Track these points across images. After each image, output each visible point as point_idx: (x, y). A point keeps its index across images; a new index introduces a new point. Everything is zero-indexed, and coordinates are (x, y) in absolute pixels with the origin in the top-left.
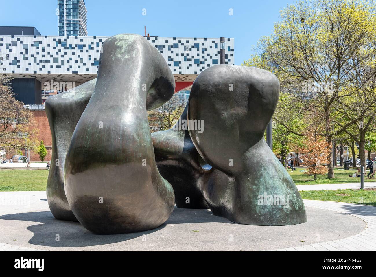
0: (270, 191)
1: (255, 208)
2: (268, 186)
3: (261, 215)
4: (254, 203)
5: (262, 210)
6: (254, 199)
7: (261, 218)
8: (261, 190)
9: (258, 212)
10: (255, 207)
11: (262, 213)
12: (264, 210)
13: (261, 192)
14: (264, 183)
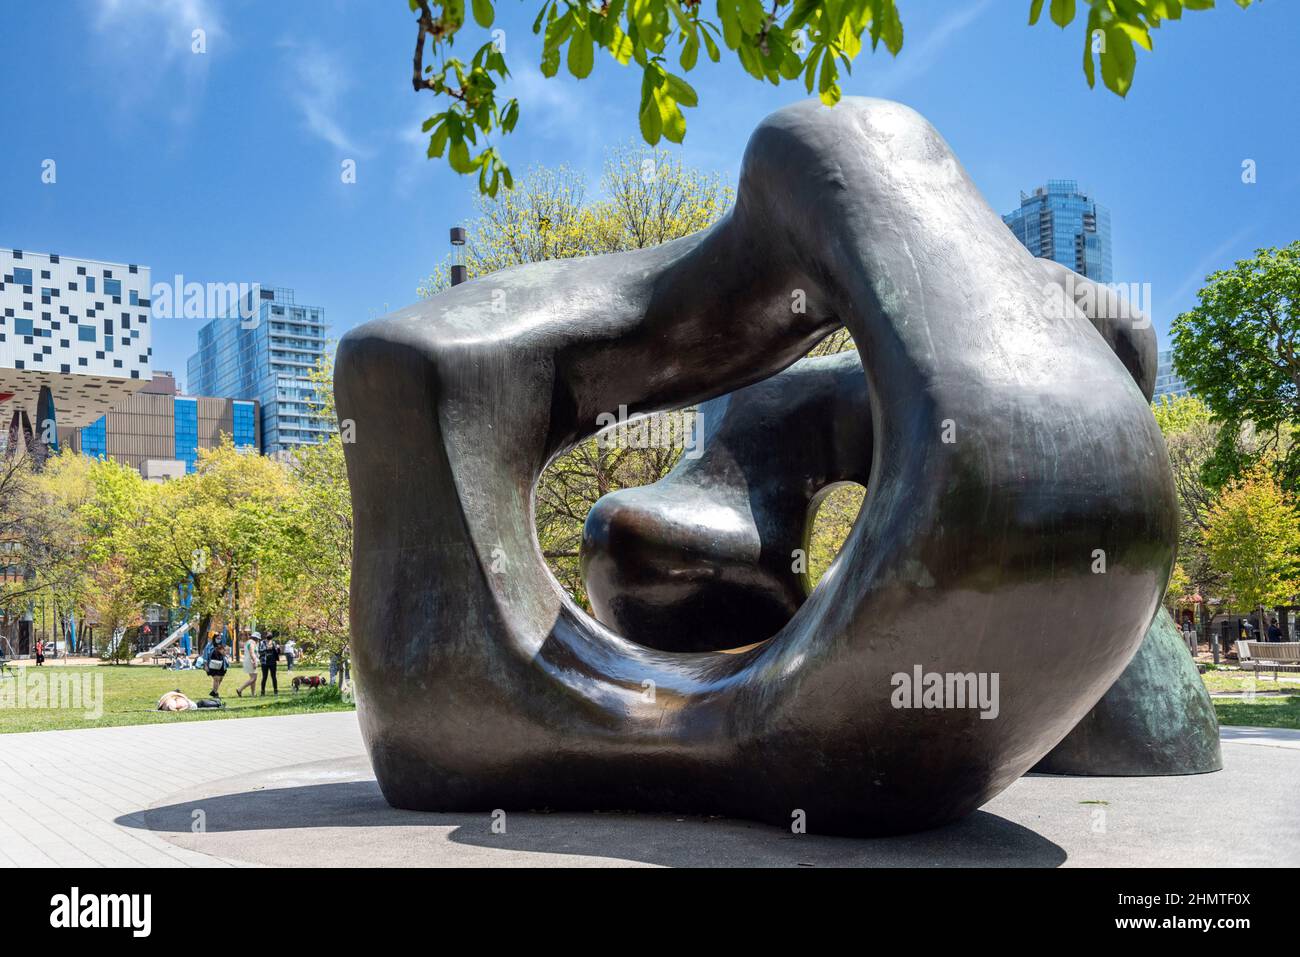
0: (1171, 667)
1: (1145, 722)
2: (1163, 652)
3: (1166, 743)
4: (1139, 707)
5: (1165, 727)
6: (1136, 693)
7: (1168, 752)
8: (1149, 665)
9: (1155, 735)
10: (1143, 719)
11: (1167, 735)
12: (1171, 725)
13: (1150, 670)
14: (1152, 644)
